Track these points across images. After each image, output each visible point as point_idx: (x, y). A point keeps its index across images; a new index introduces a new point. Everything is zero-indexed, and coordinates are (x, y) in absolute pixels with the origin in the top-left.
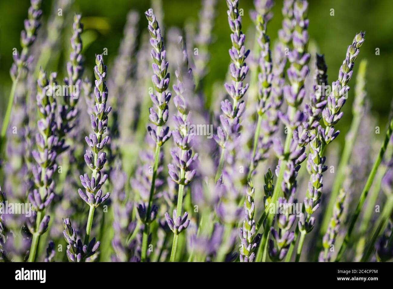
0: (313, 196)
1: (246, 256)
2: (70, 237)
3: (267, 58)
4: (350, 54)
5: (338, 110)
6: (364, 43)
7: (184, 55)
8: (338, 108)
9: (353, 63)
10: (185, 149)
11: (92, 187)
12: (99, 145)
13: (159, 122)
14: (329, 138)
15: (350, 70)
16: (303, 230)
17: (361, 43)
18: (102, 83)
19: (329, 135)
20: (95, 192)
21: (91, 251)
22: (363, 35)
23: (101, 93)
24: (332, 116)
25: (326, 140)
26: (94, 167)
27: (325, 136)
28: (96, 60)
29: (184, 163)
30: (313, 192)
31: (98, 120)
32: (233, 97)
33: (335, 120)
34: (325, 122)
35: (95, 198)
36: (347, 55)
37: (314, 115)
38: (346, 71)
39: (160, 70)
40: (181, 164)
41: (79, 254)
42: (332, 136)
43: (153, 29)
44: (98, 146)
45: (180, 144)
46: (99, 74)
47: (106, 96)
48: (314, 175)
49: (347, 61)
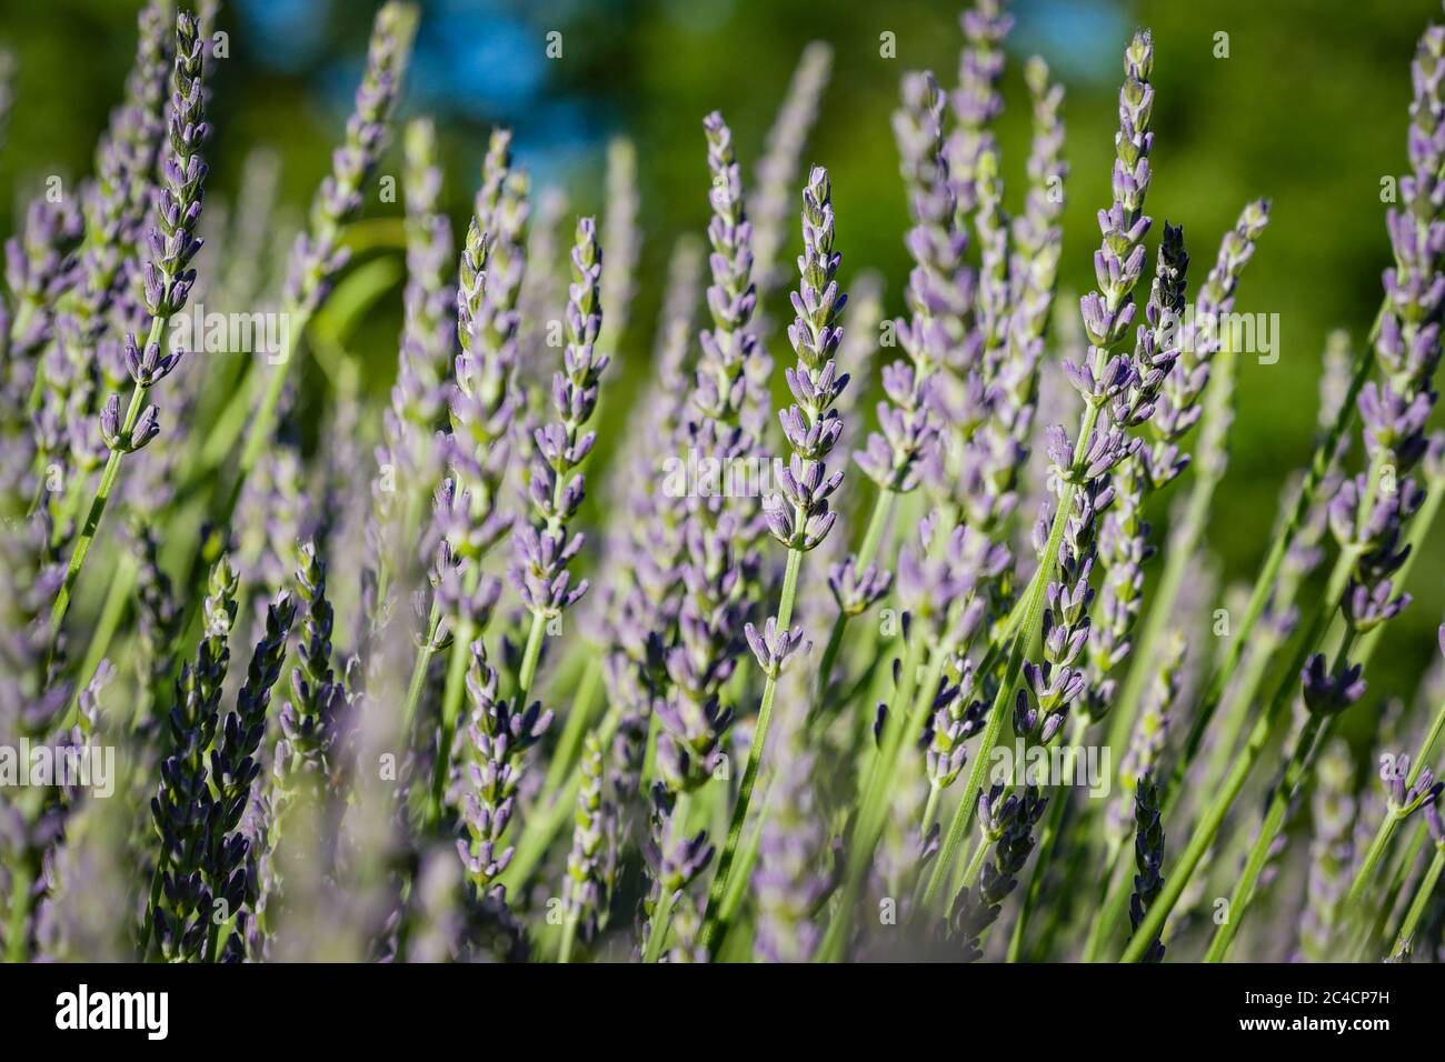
0: (1114, 622)
1: (943, 754)
2: (482, 690)
3: (1001, 271)
4: (1228, 255)
5: (1190, 400)
6: (1265, 229)
7: (827, 216)
8: (1190, 394)
9: (1235, 278)
10: (812, 457)
11: (545, 561)
12: (572, 453)
13: (720, 408)
14: (1162, 471)
15: (1228, 295)
16: (1081, 712)
17: (1258, 229)
18: (591, 293)
19: (1164, 463)
20: (554, 576)
21: (529, 734)
22: (1264, 207)
23: (584, 317)
24: (1174, 414)
25: (1155, 475)
26: (553, 512)
27: (1154, 465)
28: (578, 230)
29: (807, 492)
30: (1115, 609)
31: (570, 388)
32: (919, 354)
33: (1181, 424)
34: (1153, 430)
35: (553, 589)
36: (1222, 256)
37: (1144, 384)
38: (1218, 298)
39: (733, 271)
40: (800, 495)
41: (503, 736)
42: (1172, 466)
43: (720, 165)
44: (568, 455)
45: (801, 443)
46: (583, 268)
47: (598, 325)
48: (1118, 566)
49: (1220, 272)
